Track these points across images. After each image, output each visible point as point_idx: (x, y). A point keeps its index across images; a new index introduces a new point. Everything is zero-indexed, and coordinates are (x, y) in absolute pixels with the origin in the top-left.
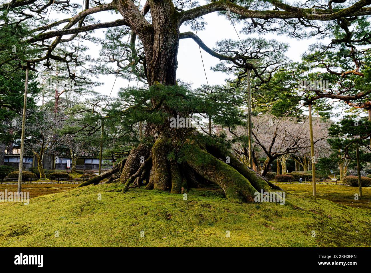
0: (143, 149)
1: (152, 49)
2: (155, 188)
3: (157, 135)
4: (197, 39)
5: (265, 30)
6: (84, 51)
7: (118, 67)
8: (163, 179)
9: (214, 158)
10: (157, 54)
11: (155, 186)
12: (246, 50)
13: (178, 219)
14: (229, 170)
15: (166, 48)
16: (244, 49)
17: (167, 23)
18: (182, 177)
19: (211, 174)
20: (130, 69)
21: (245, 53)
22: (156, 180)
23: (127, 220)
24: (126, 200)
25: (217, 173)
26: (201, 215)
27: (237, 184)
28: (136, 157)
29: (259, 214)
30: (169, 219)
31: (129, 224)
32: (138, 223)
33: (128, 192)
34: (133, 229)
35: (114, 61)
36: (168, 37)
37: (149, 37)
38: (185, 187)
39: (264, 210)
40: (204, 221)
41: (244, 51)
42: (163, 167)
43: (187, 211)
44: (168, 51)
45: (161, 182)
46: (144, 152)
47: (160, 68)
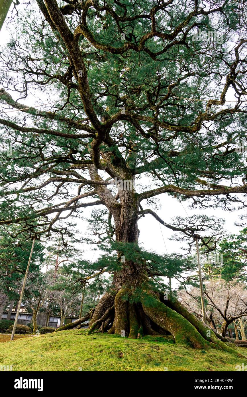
0: (109, 298)
1: (119, 219)
2: (115, 332)
3: (121, 287)
4: (154, 215)
5: (203, 207)
6: (75, 226)
7: (99, 239)
8: (123, 325)
9: (165, 306)
10: (122, 222)
11: (115, 331)
12: (194, 224)
13: (129, 358)
14: (178, 317)
15: (128, 218)
16: (191, 223)
17: (130, 201)
18: (139, 324)
19: (163, 321)
20: (108, 240)
21: (193, 226)
22: (117, 325)
23: (84, 355)
24: (88, 340)
25: (168, 320)
26: (149, 355)
27: (185, 330)
28: (103, 306)
29: (204, 358)
30: (121, 357)
31: (85, 359)
32: (93, 359)
33: (92, 335)
34: (87, 363)
35: (97, 234)
36: (130, 210)
37: (118, 212)
38: (141, 333)
39: (209, 355)
40: (151, 360)
41: (192, 225)
42: (123, 314)
43: (137, 351)
44: (130, 220)
45: (120, 327)
46: (110, 301)
47: (123, 232)
